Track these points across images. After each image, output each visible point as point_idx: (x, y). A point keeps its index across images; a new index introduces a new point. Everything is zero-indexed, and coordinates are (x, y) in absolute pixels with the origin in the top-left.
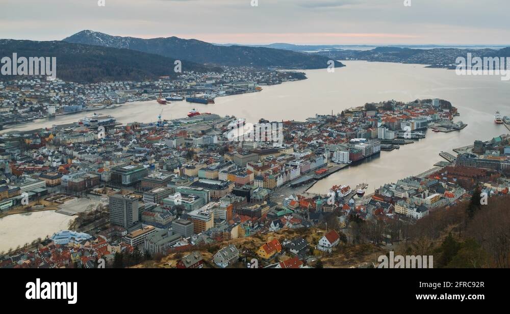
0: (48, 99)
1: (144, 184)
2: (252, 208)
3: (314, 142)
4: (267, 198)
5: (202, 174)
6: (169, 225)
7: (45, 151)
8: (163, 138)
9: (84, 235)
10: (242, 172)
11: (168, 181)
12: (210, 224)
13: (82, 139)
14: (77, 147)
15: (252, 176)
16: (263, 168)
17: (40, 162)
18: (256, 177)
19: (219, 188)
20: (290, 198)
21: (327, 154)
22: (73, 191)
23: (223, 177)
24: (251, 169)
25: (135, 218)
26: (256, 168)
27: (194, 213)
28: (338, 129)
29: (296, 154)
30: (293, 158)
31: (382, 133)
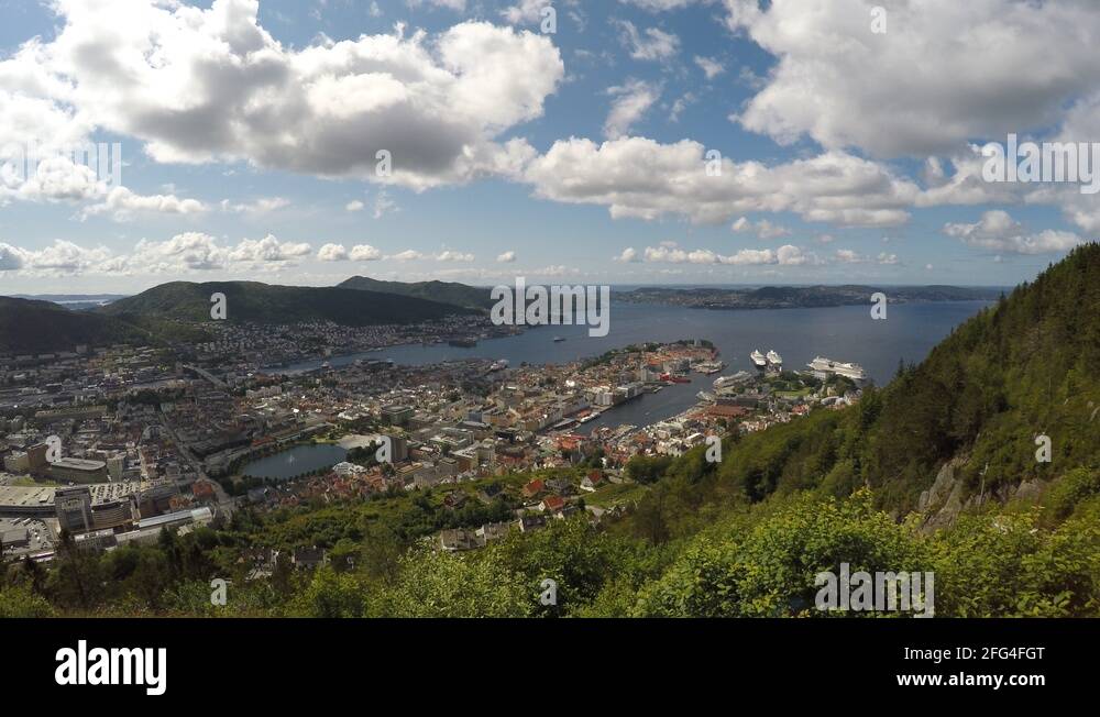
0: (325, 342)
1: (412, 425)
18: (520, 421)
22: (348, 427)
27: (460, 453)
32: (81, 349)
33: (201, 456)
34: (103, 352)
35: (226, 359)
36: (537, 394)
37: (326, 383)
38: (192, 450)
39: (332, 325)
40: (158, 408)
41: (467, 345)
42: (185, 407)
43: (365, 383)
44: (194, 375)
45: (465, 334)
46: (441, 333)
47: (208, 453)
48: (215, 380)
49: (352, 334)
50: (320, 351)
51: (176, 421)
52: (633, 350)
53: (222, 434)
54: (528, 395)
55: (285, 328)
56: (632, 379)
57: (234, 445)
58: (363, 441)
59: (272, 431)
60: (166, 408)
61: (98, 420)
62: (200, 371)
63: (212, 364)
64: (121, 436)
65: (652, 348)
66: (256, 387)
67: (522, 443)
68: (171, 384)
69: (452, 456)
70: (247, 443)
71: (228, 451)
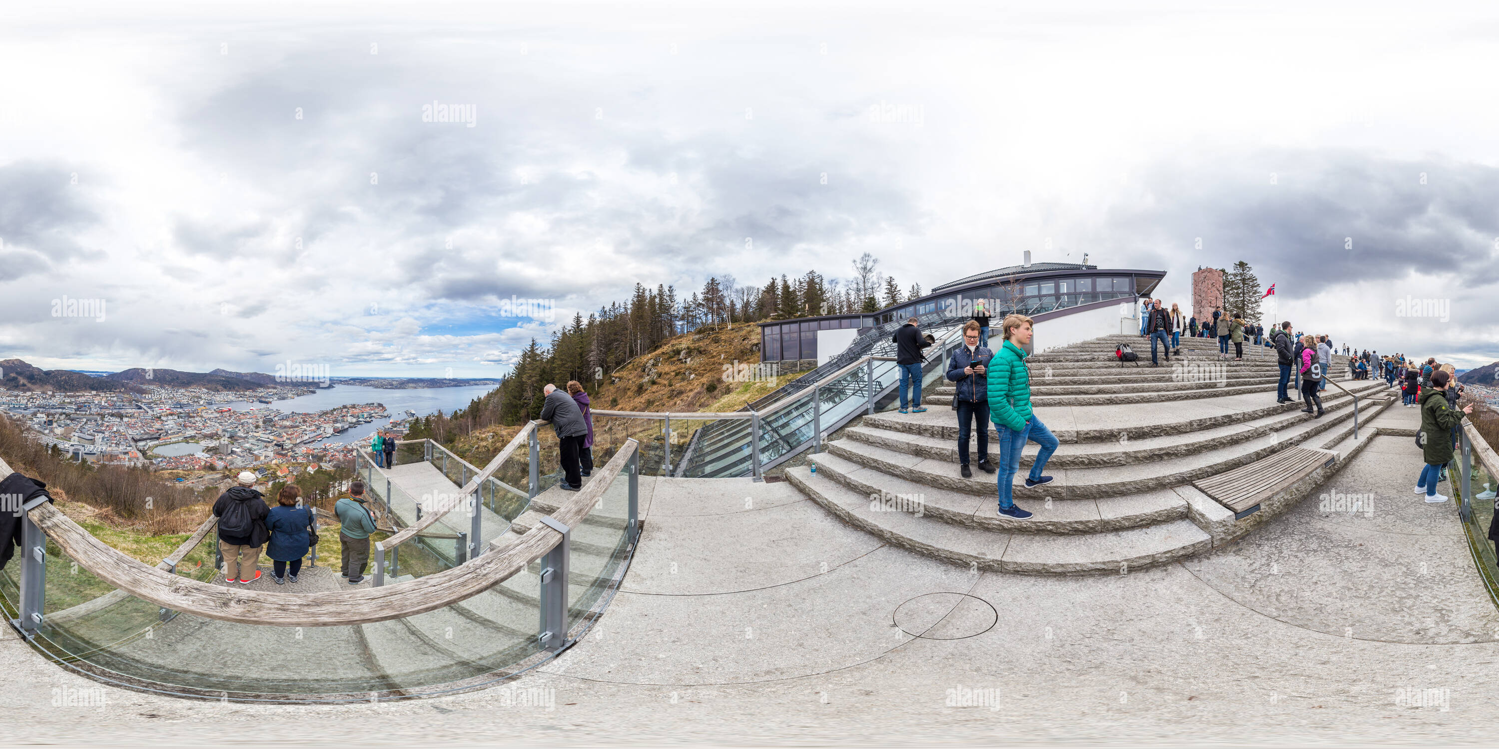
0: (201, 398)
1: (235, 438)
2: (284, 452)
3: (317, 423)
4: (291, 448)
5: (262, 436)
6: (244, 456)
7: (197, 419)
8: (246, 418)
9: (207, 455)
10: (280, 435)
11: (246, 437)
12: (262, 458)
13: (211, 416)
14: (209, 419)
15: (285, 438)
16: (291, 434)
17: (194, 423)
18: (287, 439)
19: (269, 442)
20: (303, 449)
21: (322, 429)
22: (205, 437)
23: (272, 437)
24: (285, 434)
25: (230, 452)
26: (287, 434)
27: (255, 452)
28: (329, 417)
29: (308, 429)
30: (305, 430)
31: (350, 419)
33: (136, 441)
34: (103, 394)
35: (155, 402)
36: (297, 427)
37: (198, 416)
38: (133, 438)
40: (122, 419)
41: (267, 403)
43: (216, 417)
44: (141, 408)
45: (267, 398)
46: (256, 397)
47: (140, 440)
48: (149, 411)
49: (214, 395)
50: (198, 402)
51: (129, 425)
52: (345, 407)
53: (147, 433)
54: (293, 427)
55: (182, 390)
56: (343, 421)
57: (151, 439)
58: (212, 443)
59: (170, 435)
60: (125, 419)
62: (143, 406)
63: (148, 404)
64: (104, 428)
65: (354, 406)
66: (167, 415)
67: (287, 450)
68: (130, 411)
69: (252, 454)
70: (158, 439)
71: (148, 441)
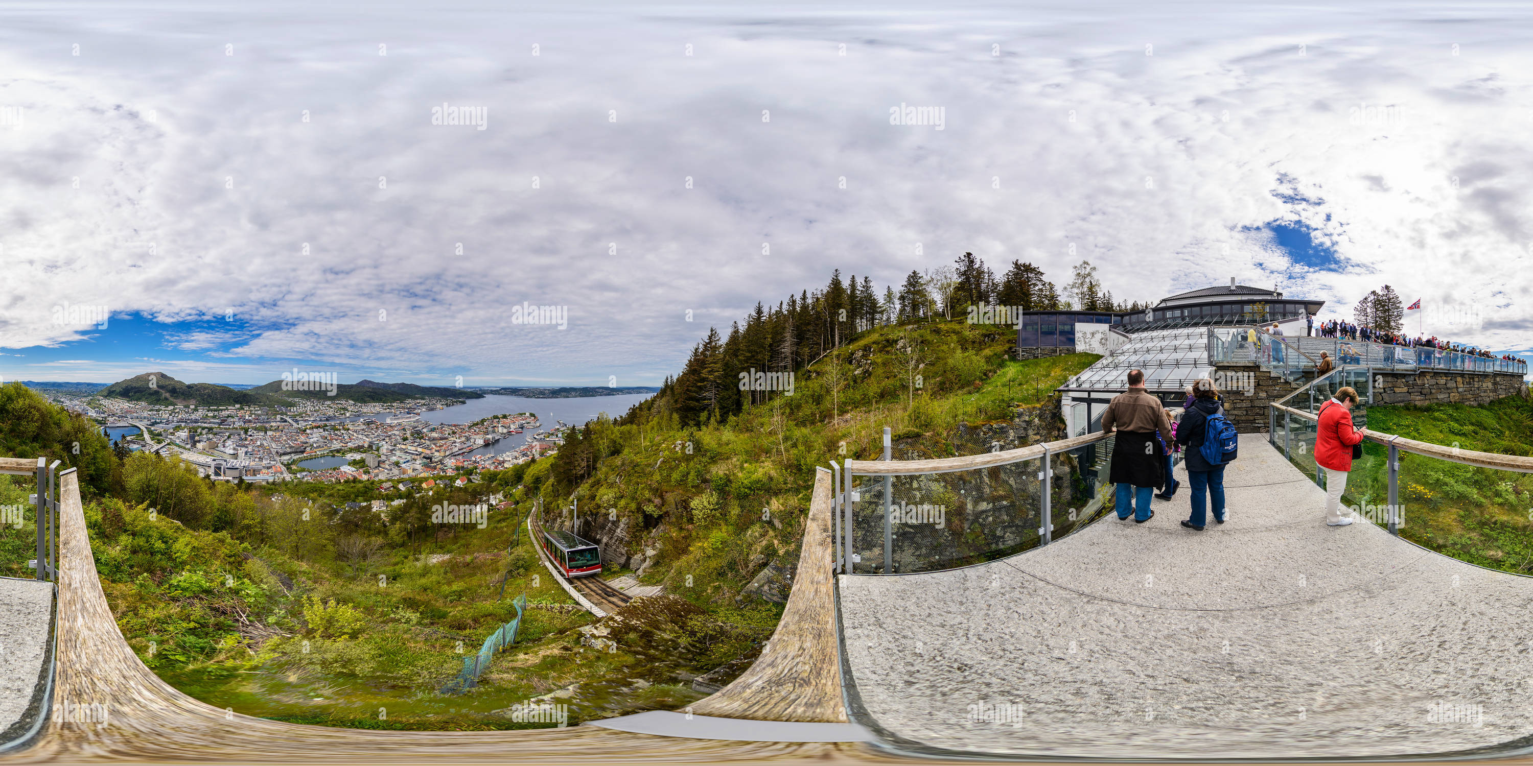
0: (347, 410)
2: (432, 465)
3: (466, 434)
4: (440, 461)
5: (410, 448)
6: (391, 470)
7: (343, 432)
8: (394, 430)
9: (353, 469)
10: (428, 448)
11: (393, 450)
12: (410, 471)
13: (358, 428)
14: (356, 432)
15: (433, 451)
16: (440, 446)
17: (341, 436)
18: (436, 451)
19: (417, 455)
20: (452, 462)
21: (472, 440)
22: (351, 450)
23: (420, 450)
24: (433, 447)
26: (436, 446)
27: (403, 465)
28: (479, 428)
29: (457, 440)
30: (455, 442)
31: (501, 430)
32: (238, 406)
33: (280, 455)
34: (246, 408)
35: (300, 415)
36: (446, 438)
37: (344, 429)
38: (277, 452)
39: (351, 402)
40: (266, 433)
41: (416, 414)
42: (278, 434)
43: (363, 430)
44: (286, 421)
45: (415, 409)
46: (404, 408)
47: (284, 454)
48: (294, 424)
49: (361, 407)
50: (345, 414)
51: (273, 439)
52: (496, 417)
53: (291, 447)
54: (442, 439)
55: (329, 403)
56: (494, 432)
57: (296, 452)
58: (358, 457)
59: (315, 448)
60: (269, 433)
61: (239, 435)
62: (288, 419)
63: (293, 417)
64: (247, 443)
65: (505, 417)
66: (312, 428)
67: (436, 462)
68: (274, 424)
69: (399, 466)
70: (303, 452)
71: (293, 455)
